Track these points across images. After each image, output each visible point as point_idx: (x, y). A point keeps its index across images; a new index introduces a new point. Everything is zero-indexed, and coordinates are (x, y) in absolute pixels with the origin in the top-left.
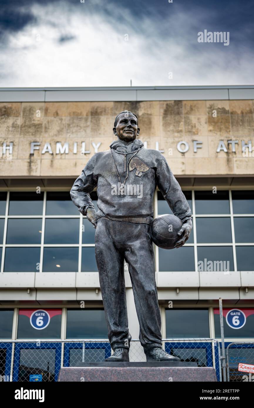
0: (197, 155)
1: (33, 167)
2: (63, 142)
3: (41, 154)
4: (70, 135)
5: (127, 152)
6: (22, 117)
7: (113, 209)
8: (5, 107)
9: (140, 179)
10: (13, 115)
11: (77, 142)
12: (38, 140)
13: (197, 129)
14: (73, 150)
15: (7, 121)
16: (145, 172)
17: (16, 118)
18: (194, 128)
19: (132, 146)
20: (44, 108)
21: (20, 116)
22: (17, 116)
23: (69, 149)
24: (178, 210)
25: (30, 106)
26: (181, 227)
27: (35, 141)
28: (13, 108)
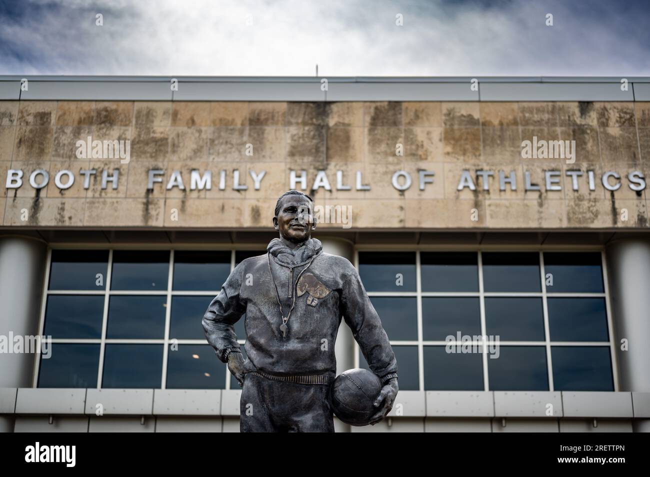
0: (425, 195)
1: (153, 212)
2: (202, 170)
3: (165, 191)
4: (214, 159)
5: (294, 264)
6: (134, 127)
7: (270, 360)
8: (106, 110)
9: (315, 309)
10: (119, 123)
11: (226, 171)
12: (160, 165)
13: (426, 151)
14: (219, 183)
15: (110, 133)
16: (322, 298)
17: (123, 128)
18: (420, 149)
19: (303, 253)
20: (171, 111)
21: (131, 124)
22: (126, 125)
23: (212, 182)
24: (375, 361)
25: (147, 108)
26: (380, 392)
27: (156, 167)
28: (120, 111)
